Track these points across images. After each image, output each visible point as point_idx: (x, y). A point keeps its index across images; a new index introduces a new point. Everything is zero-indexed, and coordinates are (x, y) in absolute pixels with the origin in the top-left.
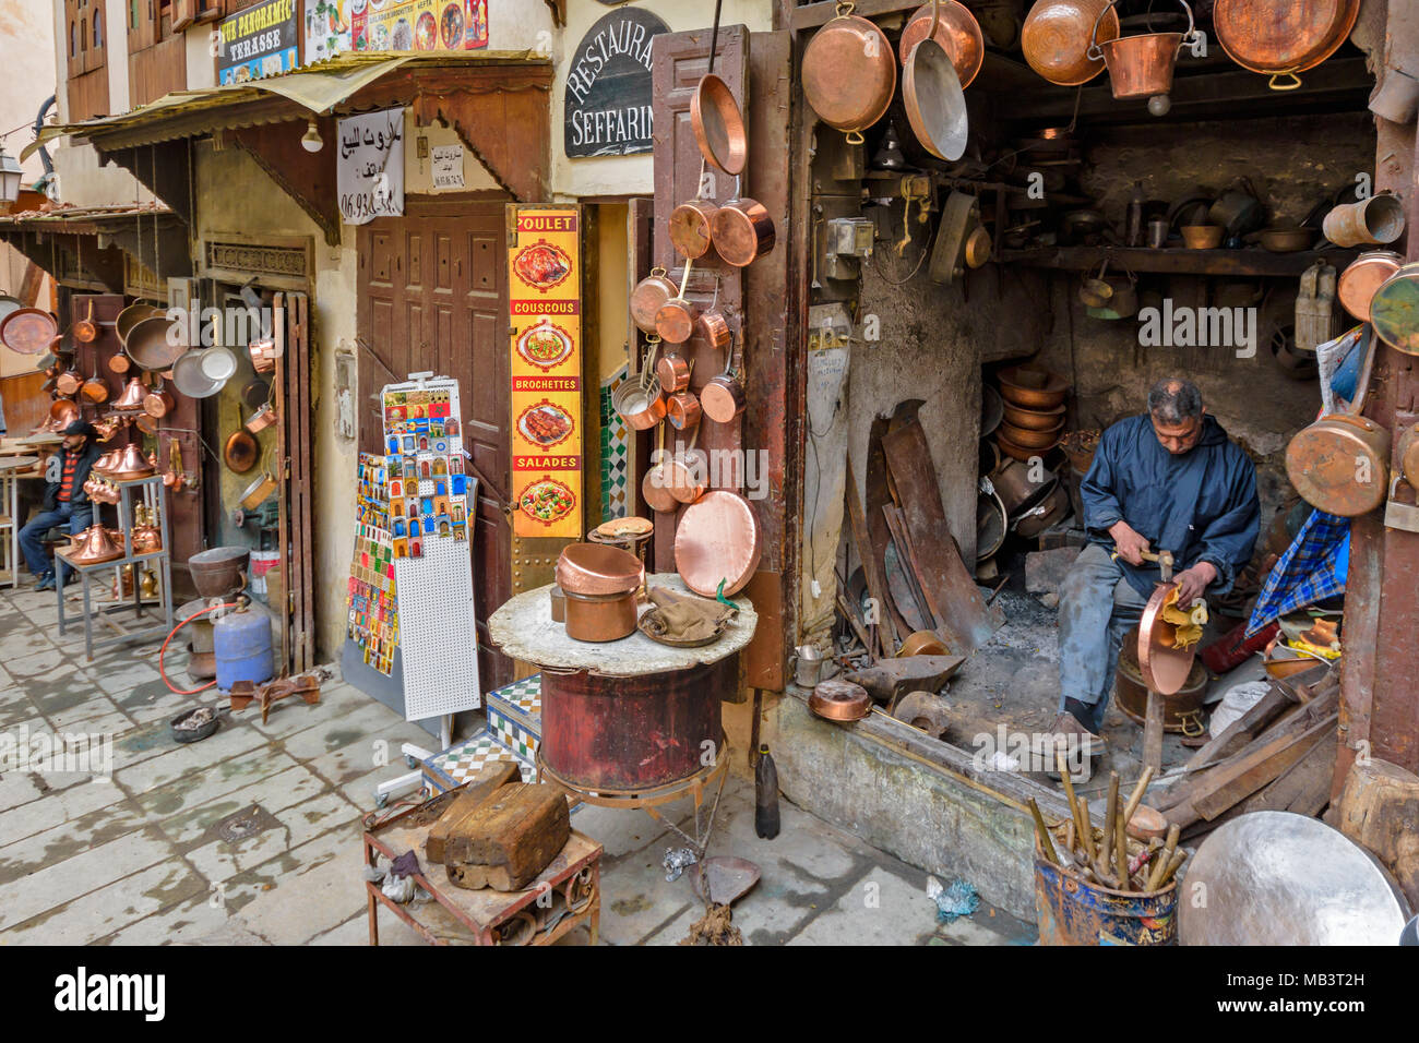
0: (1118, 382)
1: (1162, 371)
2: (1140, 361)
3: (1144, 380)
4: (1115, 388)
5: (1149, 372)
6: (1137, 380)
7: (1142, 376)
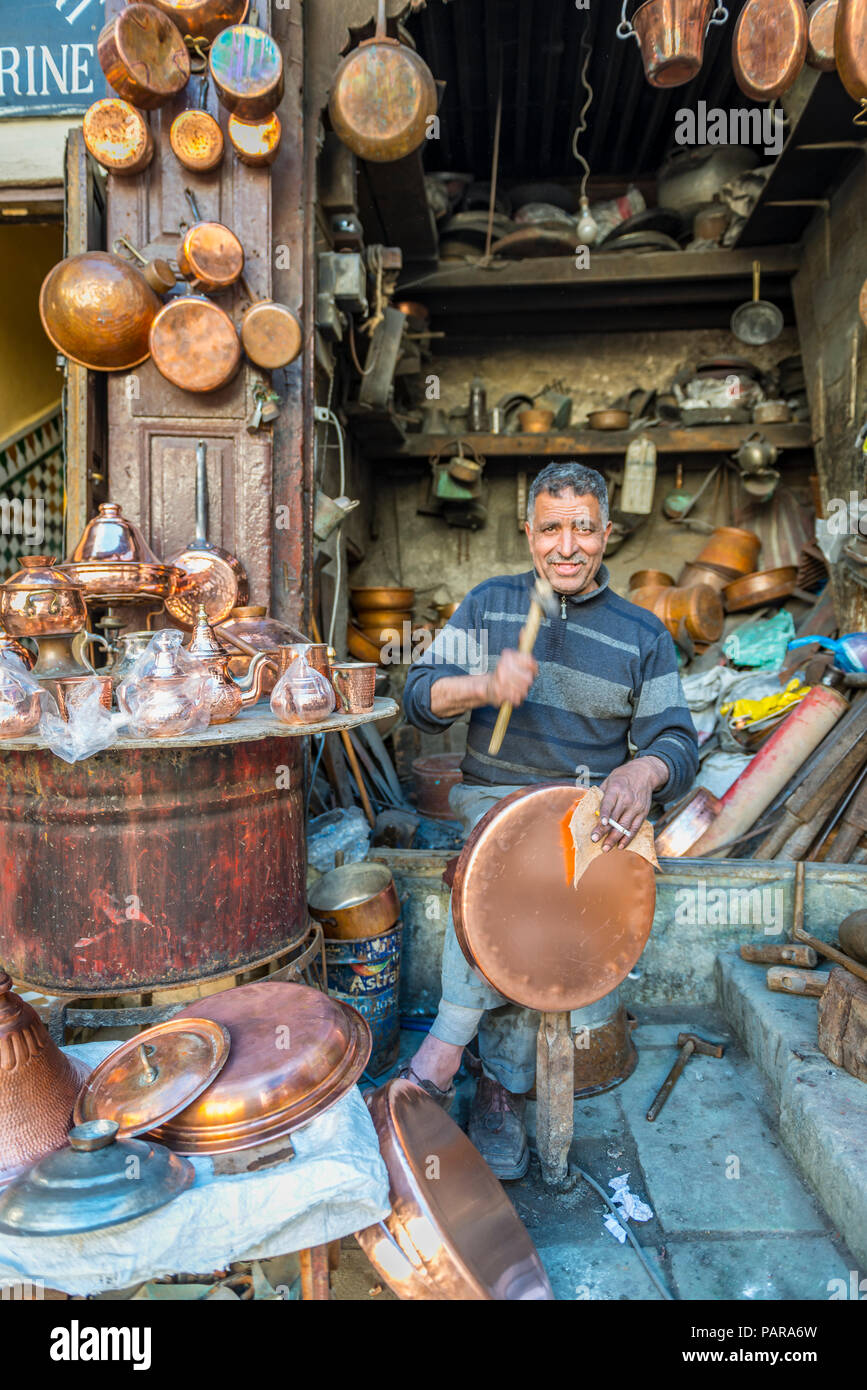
0: (442, 580)
1: (483, 566)
2: (463, 558)
3: (467, 576)
4: (441, 586)
5: (470, 568)
6: (461, 577)
7: (465, 572)
